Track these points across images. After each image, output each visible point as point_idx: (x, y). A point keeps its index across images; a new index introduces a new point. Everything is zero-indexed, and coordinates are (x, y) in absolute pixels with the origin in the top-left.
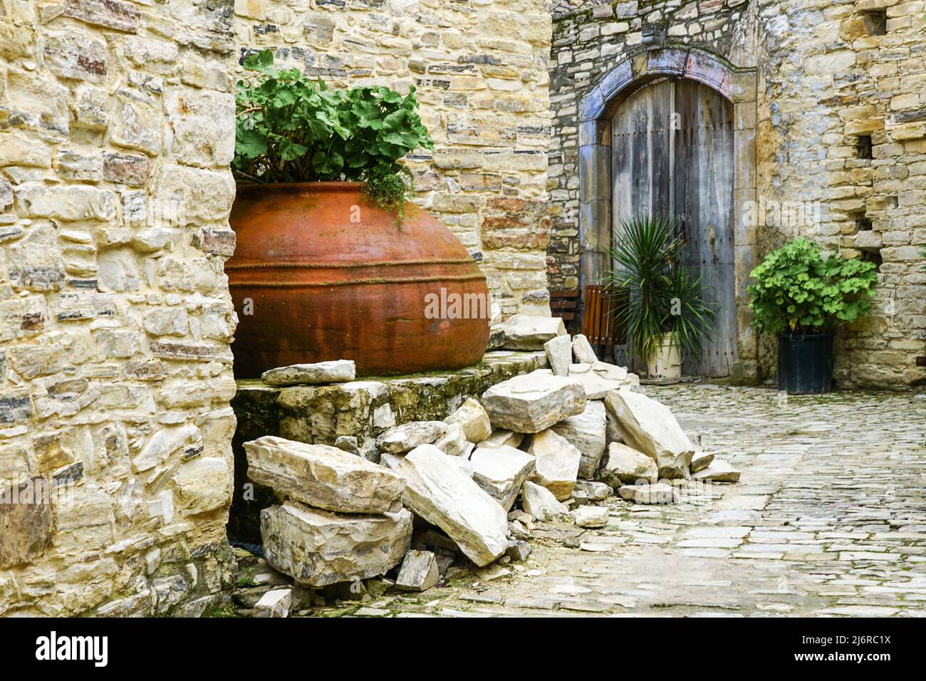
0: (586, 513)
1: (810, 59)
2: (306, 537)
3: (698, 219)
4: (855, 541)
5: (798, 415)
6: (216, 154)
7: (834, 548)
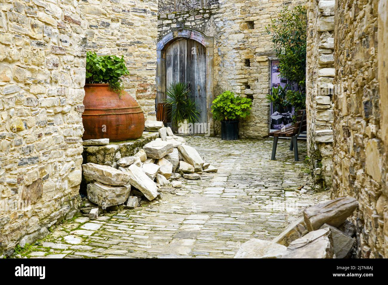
0: (175, 183)
1: (230, 35)
2: (103, 193)
3: (194, 83)
4: (256, 192)
5: (229, 148)
6: (81, 85)
7: (250, 194)
